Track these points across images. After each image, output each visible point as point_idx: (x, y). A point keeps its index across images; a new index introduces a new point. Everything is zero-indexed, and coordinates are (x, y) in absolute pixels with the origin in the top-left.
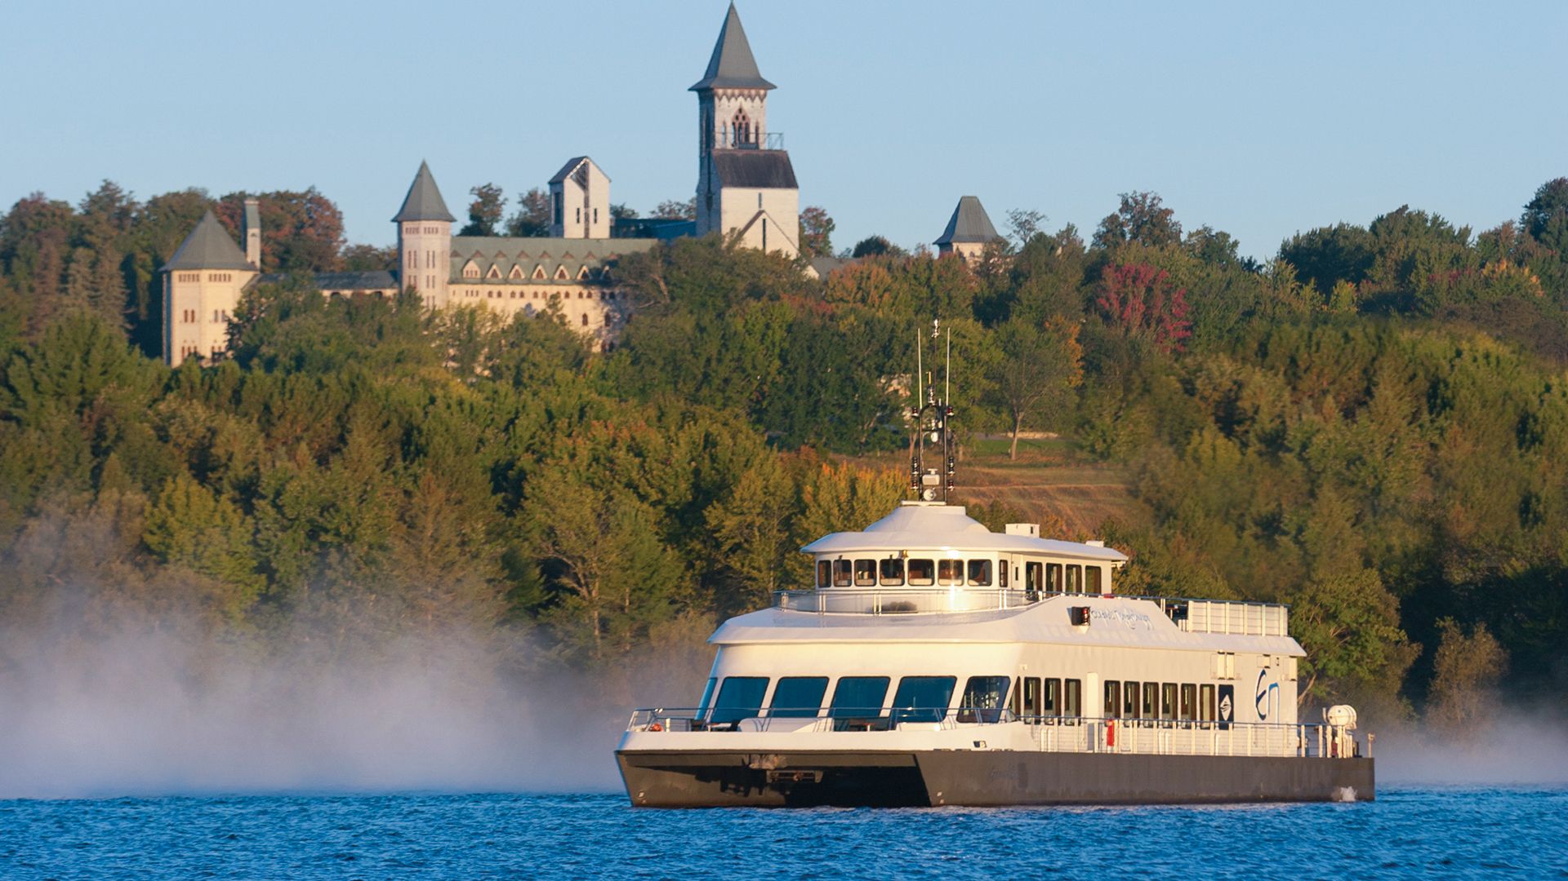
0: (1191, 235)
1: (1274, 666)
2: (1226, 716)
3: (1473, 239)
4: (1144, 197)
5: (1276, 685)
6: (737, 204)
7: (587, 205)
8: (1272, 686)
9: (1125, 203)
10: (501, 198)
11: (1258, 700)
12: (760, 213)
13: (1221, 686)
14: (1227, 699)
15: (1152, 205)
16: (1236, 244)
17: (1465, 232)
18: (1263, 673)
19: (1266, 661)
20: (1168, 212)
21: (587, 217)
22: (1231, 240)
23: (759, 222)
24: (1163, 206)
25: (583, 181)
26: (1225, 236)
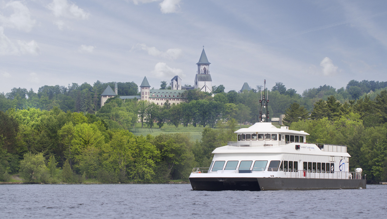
0: (288, 90)
1: (343, 159)
2: (332, 170)
3: (336, 90)
4: (280, 83)
5: (344, 163)
6: (201, 84)
7: (177, 84)
8: (343, 164)
9: (277, 84)
10: (166, 83)
11: (340, 166)
12: (205, 85)
13: (331, 163)
14: (332, 166)
15: (281, 84)
16: (296, 91)
17: (335, 89)
18: (341, 161)
19: (342, 158)
20: (284, 86)
21: (177, 86)
22: (295, 91)
23: (205, 87)
24: (283, 85)
25: (177, 80)
26: (294, 90)
